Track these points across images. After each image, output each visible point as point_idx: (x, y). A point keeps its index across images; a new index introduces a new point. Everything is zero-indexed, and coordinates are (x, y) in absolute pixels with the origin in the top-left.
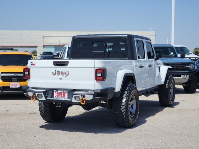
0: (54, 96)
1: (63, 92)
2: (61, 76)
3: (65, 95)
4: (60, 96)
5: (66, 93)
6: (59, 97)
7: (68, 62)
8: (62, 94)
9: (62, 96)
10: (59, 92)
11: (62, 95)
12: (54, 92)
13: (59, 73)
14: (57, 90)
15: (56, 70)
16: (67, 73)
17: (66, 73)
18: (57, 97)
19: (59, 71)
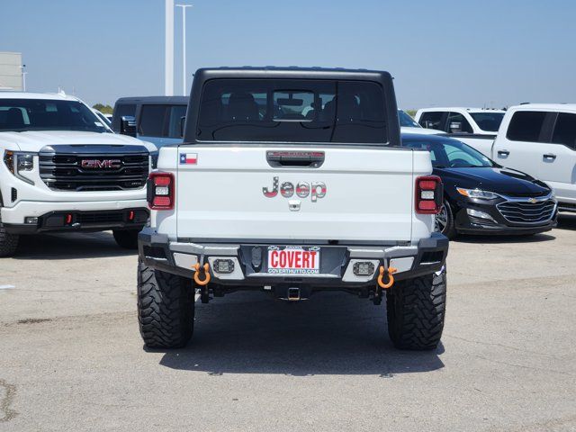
0: (270, 266)
1: (302, 251)
2: (295, 200)
3: (310, 260)
4: (291, 265)
5: (314, 254)
6: (287, 266)
7: (323, 154)
8: (300, 256)
9: (300, 263)
10: (286, 250)
11: (298, 259)
12: (270, 253)
13: (287, 189)
14: (282, 244)
15: (277, 181)
16: (319, 190)
17: (314, 191)
18: (279, 266)
19: (290, 184)
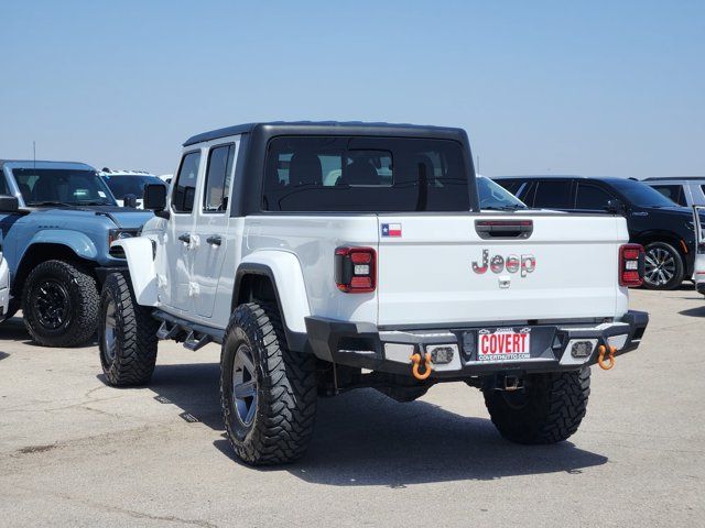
0: (480, 352)
1: (512, 333)
2: (505, 276)
3: (521, 342)
4: (501, 351)
5: (524, 336)
6: (498, 352)
7: (530, 223)
8: (511, 340)
9: (510, 347)
10: (496, 334)
11: (508, 343)
12: (481, 337)
13: (497, 264)
14: (493, 326)
15: (487, 255)
16: (528, 264)
17: (524, 265)
18: (489, 353)
19: (501, 258)
